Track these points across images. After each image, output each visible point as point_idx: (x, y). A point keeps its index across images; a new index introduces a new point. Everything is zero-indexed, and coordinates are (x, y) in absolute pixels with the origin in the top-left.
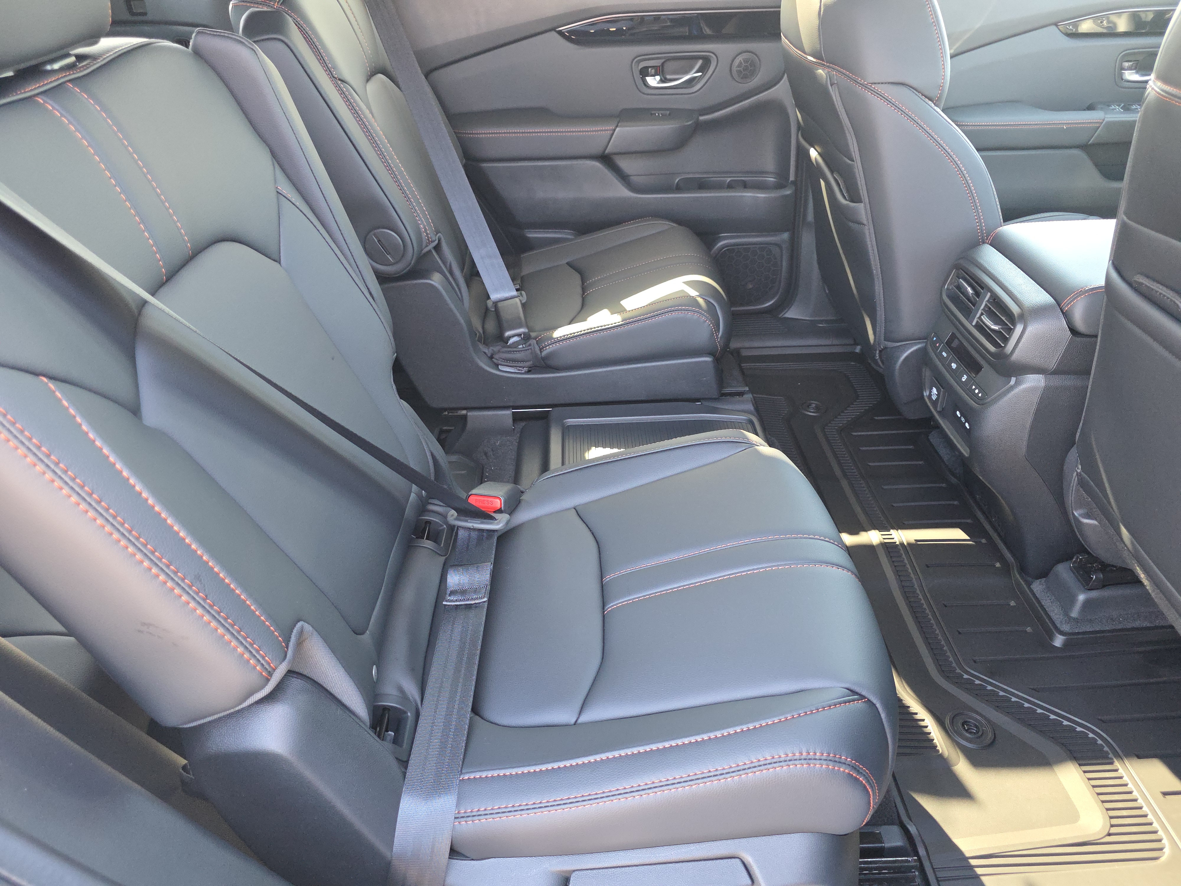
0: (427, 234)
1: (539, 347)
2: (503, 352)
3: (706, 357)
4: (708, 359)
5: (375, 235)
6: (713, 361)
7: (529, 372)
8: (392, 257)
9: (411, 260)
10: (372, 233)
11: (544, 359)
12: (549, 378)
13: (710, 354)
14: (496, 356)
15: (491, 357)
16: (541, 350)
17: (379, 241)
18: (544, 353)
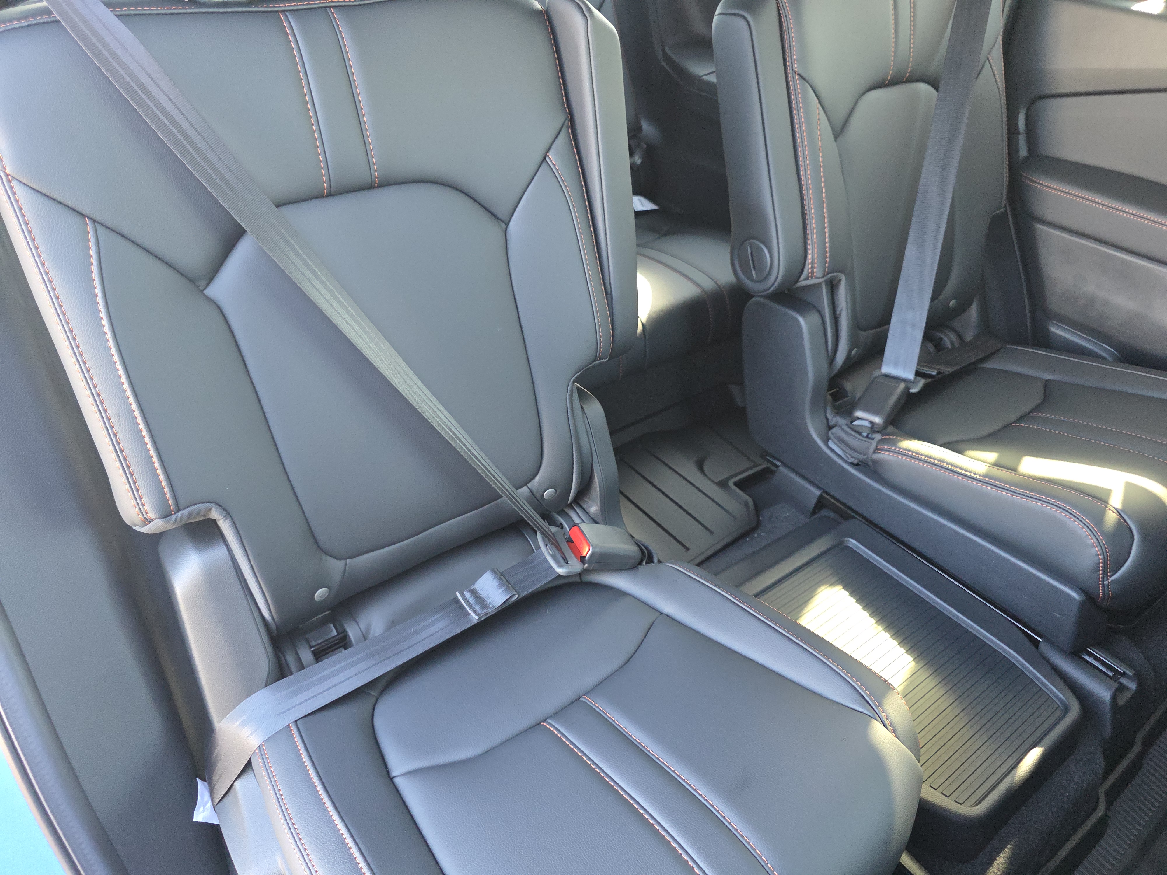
0: (812, 268)
1: (877, 446)
2: (843, 430)
3: (1074, 590)
4: (1075, 595)
5: (750, 244)
6: (1082, 604)
7: (855, 465)
8: (756, 274)
9: (771, 286)
10: (748, 242)
11: (876, 462)
12: (870, 486)
13: (1083, 591)
14: (835, 430)
15: (830, 428)
16: (876, 450)
17: (751, 253)
18: (876, 456)
